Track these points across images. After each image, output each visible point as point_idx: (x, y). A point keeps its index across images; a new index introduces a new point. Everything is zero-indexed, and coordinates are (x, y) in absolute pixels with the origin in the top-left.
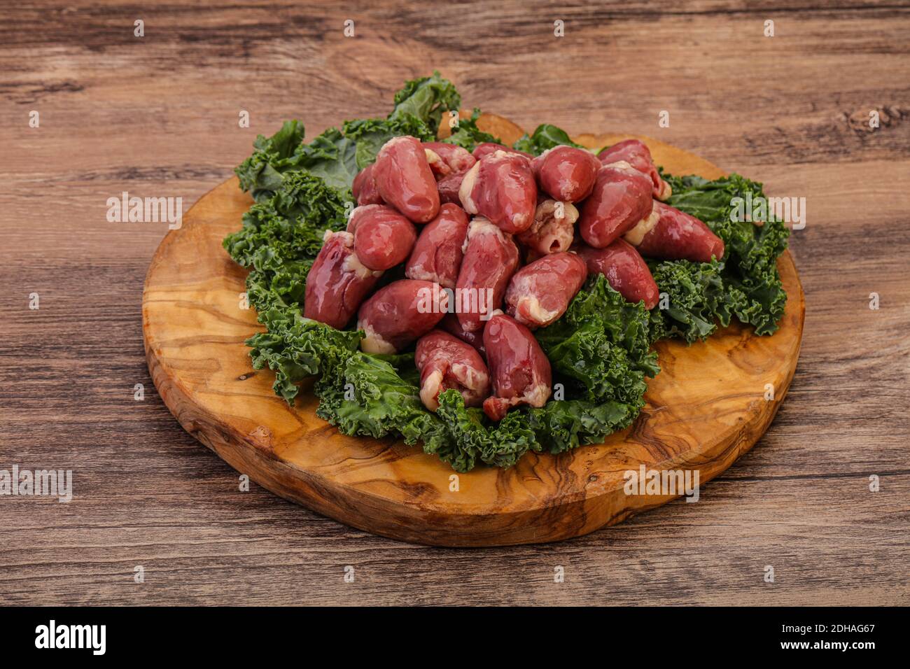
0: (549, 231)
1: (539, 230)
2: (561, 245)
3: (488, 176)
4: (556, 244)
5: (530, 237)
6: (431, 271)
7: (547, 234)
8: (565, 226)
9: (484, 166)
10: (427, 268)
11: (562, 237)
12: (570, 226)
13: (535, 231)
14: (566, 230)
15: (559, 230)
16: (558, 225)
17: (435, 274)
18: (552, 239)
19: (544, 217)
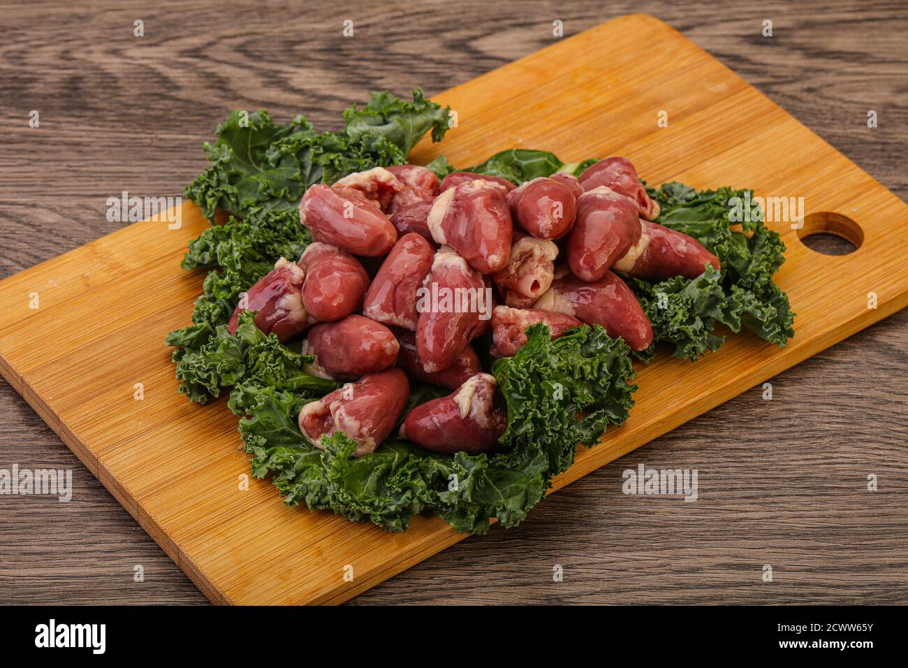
0: (528, 270)
1: (517, 270)
2: (541, 285)
3: (462, 206)
4: (536, 285)
5: (508, 278)
6: (389, 312)
7: (526, 273)
8: (545, 264)
9: (459, 195)
10: (384, 308)
11: (542, 277)
12: (550, 263)
13: (513, 271)
14: (545, 268)
15: (538, 269)
16: (536, 264)
17: (393, 314)
18: (531, 279)
19: (521, 256)
